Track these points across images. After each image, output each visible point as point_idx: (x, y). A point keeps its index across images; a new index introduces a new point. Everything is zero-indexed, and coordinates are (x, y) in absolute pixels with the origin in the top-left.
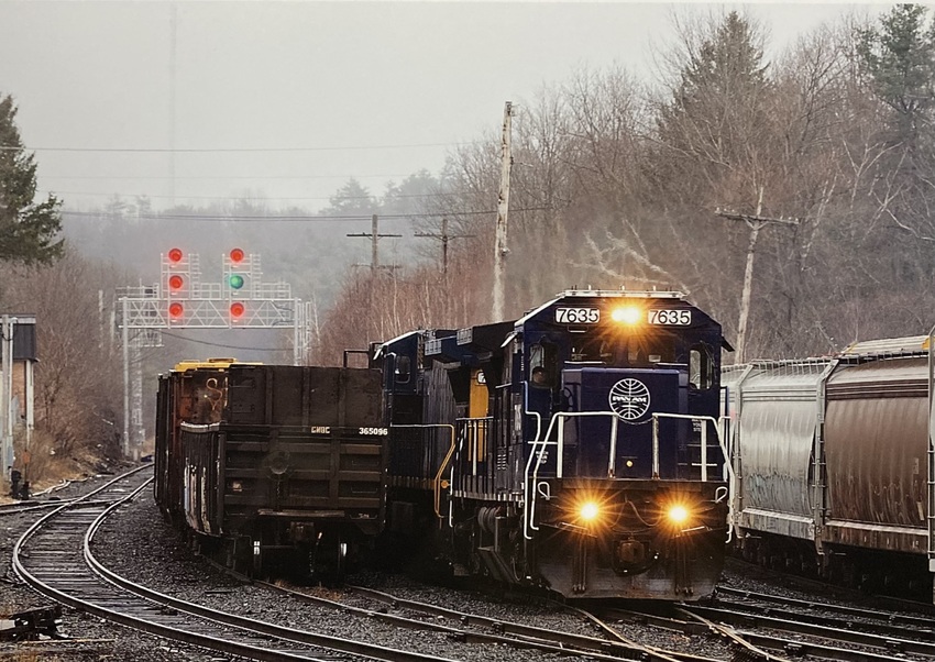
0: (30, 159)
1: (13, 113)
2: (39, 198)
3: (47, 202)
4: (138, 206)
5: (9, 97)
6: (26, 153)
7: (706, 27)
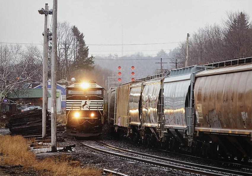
0: (87, 48)
1: (83, 37)
2: (89, 56)
3: (91, 57)
4: (115, 56)
5: (82, 33)
6: (87, 46)
7: (235, 16)
